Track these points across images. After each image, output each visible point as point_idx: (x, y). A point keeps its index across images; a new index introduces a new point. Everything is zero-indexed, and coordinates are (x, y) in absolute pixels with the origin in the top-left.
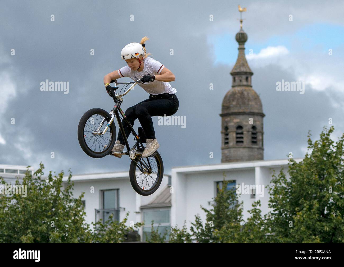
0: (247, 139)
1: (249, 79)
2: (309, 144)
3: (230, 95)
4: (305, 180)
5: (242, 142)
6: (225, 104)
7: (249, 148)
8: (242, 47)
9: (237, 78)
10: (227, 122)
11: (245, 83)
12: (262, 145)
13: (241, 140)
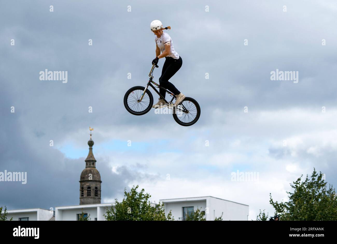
0: (92, 194)
1: (94, 164)
2: (125, 194)
3: (85, 172)
4: (124, 212)
5: (90, 195)
6: (82, 176)
7: (93, 198)
8: (91, 148)
9: (88, 163)
10: (83, 185)
11: (92, 166)
12: (100, 197)
13: (90, 194)
